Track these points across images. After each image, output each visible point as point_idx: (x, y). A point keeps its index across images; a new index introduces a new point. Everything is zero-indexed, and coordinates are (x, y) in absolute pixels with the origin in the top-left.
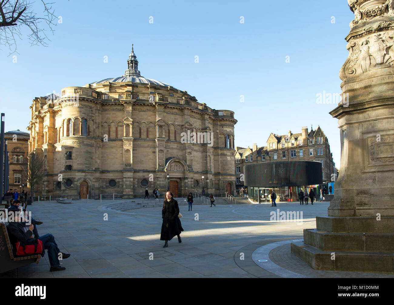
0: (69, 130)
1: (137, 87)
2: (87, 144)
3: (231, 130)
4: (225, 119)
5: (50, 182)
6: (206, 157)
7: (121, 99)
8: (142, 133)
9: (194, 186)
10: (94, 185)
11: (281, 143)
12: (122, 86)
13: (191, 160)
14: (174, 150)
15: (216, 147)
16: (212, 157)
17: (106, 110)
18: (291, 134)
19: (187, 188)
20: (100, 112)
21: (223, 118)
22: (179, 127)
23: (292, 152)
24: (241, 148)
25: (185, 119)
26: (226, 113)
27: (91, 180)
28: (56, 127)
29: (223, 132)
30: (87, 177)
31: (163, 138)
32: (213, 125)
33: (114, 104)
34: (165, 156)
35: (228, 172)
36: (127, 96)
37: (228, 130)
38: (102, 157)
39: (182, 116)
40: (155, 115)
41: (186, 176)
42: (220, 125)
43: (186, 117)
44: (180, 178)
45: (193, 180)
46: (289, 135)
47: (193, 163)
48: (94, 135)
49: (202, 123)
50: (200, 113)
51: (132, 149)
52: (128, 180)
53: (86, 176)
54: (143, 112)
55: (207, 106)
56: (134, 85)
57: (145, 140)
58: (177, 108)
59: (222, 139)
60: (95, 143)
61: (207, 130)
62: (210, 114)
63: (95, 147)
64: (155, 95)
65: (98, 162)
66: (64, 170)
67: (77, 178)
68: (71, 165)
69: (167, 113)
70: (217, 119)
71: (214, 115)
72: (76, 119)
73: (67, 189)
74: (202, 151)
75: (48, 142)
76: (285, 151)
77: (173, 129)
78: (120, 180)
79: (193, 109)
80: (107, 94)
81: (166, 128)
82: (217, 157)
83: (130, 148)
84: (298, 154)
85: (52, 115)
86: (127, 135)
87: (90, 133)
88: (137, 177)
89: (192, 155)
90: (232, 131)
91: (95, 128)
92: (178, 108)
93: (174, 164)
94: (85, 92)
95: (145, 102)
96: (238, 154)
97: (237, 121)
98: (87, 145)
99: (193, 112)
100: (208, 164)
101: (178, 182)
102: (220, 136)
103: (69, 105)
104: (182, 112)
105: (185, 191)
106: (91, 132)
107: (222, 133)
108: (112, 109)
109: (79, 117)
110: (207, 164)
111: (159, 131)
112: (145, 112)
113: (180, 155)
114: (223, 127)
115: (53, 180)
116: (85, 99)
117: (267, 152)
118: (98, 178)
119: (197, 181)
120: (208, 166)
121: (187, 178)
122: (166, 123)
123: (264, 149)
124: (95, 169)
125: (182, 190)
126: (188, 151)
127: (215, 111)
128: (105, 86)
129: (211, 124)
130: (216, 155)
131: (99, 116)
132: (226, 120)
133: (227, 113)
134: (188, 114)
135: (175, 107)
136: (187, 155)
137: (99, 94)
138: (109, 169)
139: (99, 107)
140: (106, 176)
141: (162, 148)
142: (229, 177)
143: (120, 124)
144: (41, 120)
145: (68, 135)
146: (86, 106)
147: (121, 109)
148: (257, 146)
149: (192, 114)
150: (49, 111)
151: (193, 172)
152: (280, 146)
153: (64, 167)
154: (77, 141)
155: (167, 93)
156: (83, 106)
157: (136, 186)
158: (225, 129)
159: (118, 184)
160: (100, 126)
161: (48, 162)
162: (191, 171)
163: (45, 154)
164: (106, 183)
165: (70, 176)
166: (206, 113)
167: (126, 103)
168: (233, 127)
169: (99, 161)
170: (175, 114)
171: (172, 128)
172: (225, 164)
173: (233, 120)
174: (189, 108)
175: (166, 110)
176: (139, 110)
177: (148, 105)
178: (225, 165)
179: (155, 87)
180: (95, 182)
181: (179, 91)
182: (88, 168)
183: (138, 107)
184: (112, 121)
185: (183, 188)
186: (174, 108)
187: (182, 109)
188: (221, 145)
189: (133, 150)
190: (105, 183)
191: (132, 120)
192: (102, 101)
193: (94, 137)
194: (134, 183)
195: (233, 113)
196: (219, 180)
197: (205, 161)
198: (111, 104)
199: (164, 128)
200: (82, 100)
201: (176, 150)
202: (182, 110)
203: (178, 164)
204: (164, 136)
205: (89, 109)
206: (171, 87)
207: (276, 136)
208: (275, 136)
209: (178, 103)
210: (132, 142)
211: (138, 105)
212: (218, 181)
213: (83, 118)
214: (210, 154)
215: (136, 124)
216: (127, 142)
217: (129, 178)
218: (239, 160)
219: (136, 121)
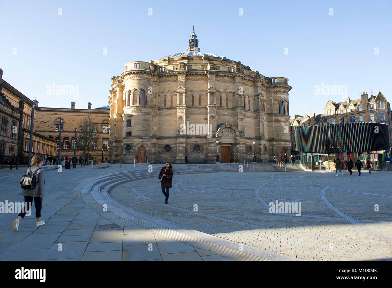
0: (130, 101)
1: (192, 59)
2: (144, 113)
3: (285, 96)
4: (278, 86)
5: (118, 147)
6: (259, 123)
7: (176, 70)
8: (194, 101)
9: (246, 151)
10: (151, 150)
11: (339, 109)
12: (179, 60)
13: (243, 126)
14: (226, 116)
15: (269, 114)
16: (266, 123)
17: (163, 81)
18: (350, 101)
19: (238, 154)
20: (157, 83)
21: (276, 85)
22: (230, 94)
23: (351, 118)
24: (300, 116)
25: (237, 86)
26: (280, 80)
27: (148, 146)
28: (123, 100)
29: (276, 98)
30: (144, 142)
31: (214, 105)
32: (267, 92)
33: (169, 75)
34: (216, 122)
35: (282, 138)
36: (180, 67)
37: (282, 96)
38: (159, 124)
39: (234, 83)
40: (207, 84)
41: (237, 142)
42: (274, 92)
43: (237, 84)
44: (232, 144)
45: (245, 145)
46: (348, 102)
47: (245, 129)
48: (151, 104)
49: (255, 90)
50: (252, 80)
51: (185, 116)
52: (181, 145)
53: (143, 142)
54: (196, 81)
55: (259, 74)
56: (189, 58)
57: (197, 107)
58: (228, 76)
59: (276, 105)
60: (152, 112)
61: (259, 97)
62: (262, 81)
63: (152, 115)
64: (207, 65)
65: (155, 129)
66: (125, 136)
67: (135, 144)
68: (130, 132)
69: (219, 81)
70: (270, 86)
71: (267, 83)
72: (135, 90)
73: (127, 154)
74: (255, 117)
75: (117, 112)
76: (344, 117)
77: (226, 96)
78: (174, 146)
79: (244, 77)
80: (164, 66)
81: (218, 96)
82: (270, 123)
83: (183, 115)
84: (358, 120)
85: (121, 89)
86: (181, 103)
87: (148, 103)
88: (190, 143)
89: (244, 121)
90: (286, 97)
91: (152, 98)
92: (230, 76)
93: (225, 130)
94: (143, 66)
95: (197, 72)
96: (296, 121)
97: (291, 87)
98: (145, 113)
99: (244, 79)
100: (261, 130)
101: (230, 148)
102: (274, 102)
103: (129, 78)
104: (234, 79)
105: (237, 156)
106: (148, 102)
107: (276, 99)
108: (168, 80)
109: (137, 89)
110: (260, 130)
111: (210, 98)
112: (197, 81)
113: (232, 121)
114: (276, 94)
115: (120, 145)
116: (143, 72)
117: (325, 119)
118: (154, 144)
119: (250, 146)
120: (261, 131)
121: (239, 144)
122: (218, 91)
123: (322, 116)
124: (152, 135)
125: (233, 155)
126: (240, 117)
127: (268, 79)
128: (164, 61)
129: (264, 91)
130: (270, 121)
131: (156, 87)
132: (280, 87)
133: (281, 80)
134: (240, 82)
135: (227, 75)
136: (238, 121)
137: (157, 67)
138: (165, 136)
139: (156, 78)
140: (162, 142)
141: (214, 115)
142: (283, 143)
143: (175, 93)
144: (115, 94)
145: (129, 105)
146: (144, 78)
147: (176, 79)
148: (314, 113)
149: (244, 82)
150: (118, 86)
151: (245, 137)
152: (338, 112)
153: (125, 134)
154: (136, 109)
155: (221, 63)
156: (141, 78)
157: (189, 151)
158: (279, 95)
159: (172, 149)
160: (157, 96)
161: (116, 130)
162: (243, 136)
163: (115, 123)
164: (162, 149)
165: (130, 141)
166: (258, 80)
167: (179, 73)
168: (288, 93)
169: (155, 128)
170: (227, 82)
171: (224, 96)
172: (280, 129)
173: (286, 86)
174: (241, 76)
175: (219, 78)
176: (191, 79)
177: (200, 74)
178: (279, 131)
179: (209, 59)
180: (152, 147)
181: (233, 62)
182: (145, 135)
183: (191, 77)
184: (167, 91)
185: (234, 154)
186: (225, 76)
187: (234, 77)
188: (275, 110)
189: (186, 117)
190: (161, 149)
191: (185, 89)
192: (158, 73)
193: (151, 106)
194: (186, 148)
195: (287, 80)
196: (273, 146)
197: (258, 127)
198: (166, 75)
199: (215, 95)
200: (141, 72)
201: (228, 116)
202: (233, 78)
203: (230, 130)
204: (215, 103)
205: (147, 81)
206: (224, 58)
207: (334, 103)
208: (333, 103)
209: (230, 72)
210: (185, 109)
211: (191, 74)
212: (272, 146)
213: (141, 89)
214: (262, 120)
215: (189, 93)
216: (180, 109)
217: (181, 143)
218: (297, 127)
219: (190, 90)
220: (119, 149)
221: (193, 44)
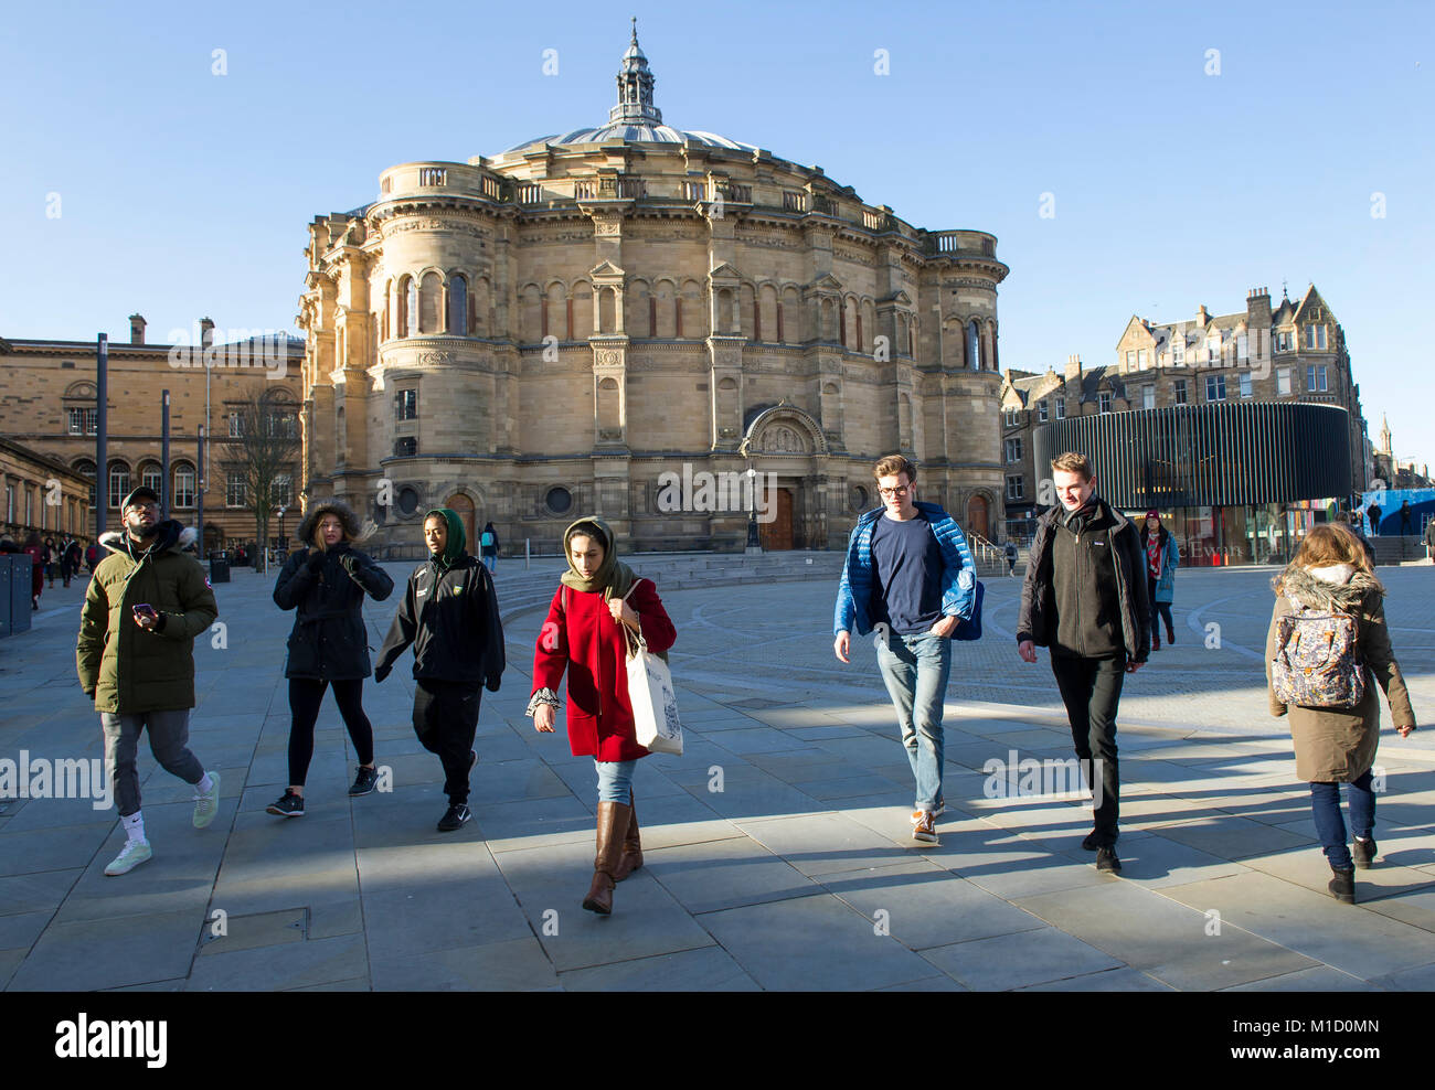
0: (406, 316)
1: (643, 156)
2: (467, 363)
3: (985, 301)
4: (962, 263)
5: (357, 498)
6: (895, 403)
7: (584, 200)
8: (658, 320)
9: (851, 507)
10: (495, 506)
11: (1170, 350)
12: (590, 156)
13: (840, 414)
14: (777, 377)
15: (928, 367)
16: (917, 402)
17: (533, 241)
18: (1208, 319)
19: (823, 516)
20: (512, 248)
21: (954, 261)
22: (791, 295)
23: (1210, 381)
24: (1025, 374)
25: (815, 262)
26: (966, 243)
27: (483, 491)
28: (371, 312)
29: (955, 309)
30: (469, 477)
31: (735, 334)
32: (920, 286)
33: (558, 216)
34: (741, 402)
35: (974, 455)
36: (602, 188)
37: (976, 301)
38: (522, 408)
39: (804, 252)
40: (706, 253)
41: (819, 473)
42: (945, 286)
43: (817, 255)
44: (798, 480)
45: (845, 485)
46: (1201, 321)
47: (846, 423)
48: (490, 329)
49: (878, 278)
50: (870, 240)
51: (623, 377)
52: (612, 486)
53: (466, 475)
54: (662, 242)
55: (893, 217)
56: (631, 152)
57: (669, 343)
58: (783, 225)
59: (952, 336)
60: (495, 358)
61: (896, 304)
62: (907, 246)
63: (496, 373)
64: (703, 181)
65: (508, 427)
66: (392, 455)
67: (434, 483)
68: (412, 439)
69: (749, 244)
70: (932, 265)
71: (921, 251)
72: (429, 274)
73: (404, 523)
74: (879, 380)
75: (348, 360)
76: (1184, 378)
77: (773, 302)
78: (585, 489)
79: (843, 228)
80: (535, 183)
81: (747, 299)
82: (933, 403)
83: (617, 371)
84: (1236, 390)
85: (360, 268)
86: (607, 325)
87: (479, 325)
88: (644, 477)
89: (841, 395)
90: (990, 307)
91: (494, 306)
92: (788, 223)
93: (774, 428)
94: (457, 180)
95: (668, 206)
96: (1012, 394)
97: (1007, 270)
98: (469, 366)
99: (842, 237)
100: (901, 427)
101: (791, 495)
102: (945, 325)
103: (404, 227)
104: (804, 237)
105: (817, 525)
106: (479, 320)
107: (953, 313)
108: (553, 237)
109: (437, 270)
110: (897, 426)
111: (718, 310)
112: (668, 242)
113: (798, 397)
114: (954, 293)
115: (366, 490)
116: (457, 205)
117: (1118, 384)
118: (509, 482)
119: (860, 488)
120: (902, 432)
121: (824, 480)
122: (746, 281)
123: (1106, 374)
124: (498, 449)
125: (804, 522)
126: (826, 379)
127: (924, 235)
128: (531, 158)
129: (911, 282)
130: (931, 394)
131: (507, 262)
132: (968, 266)
133: (970, 239)
134: (827, 247)
135: (778, 222)
136: (821, 394)
137: (509, 186)
138: (546, 452)
139: (507, 229)
140: (539, 476)
141: (732, 372)
142: (978, 475)
143: (582, 289)
144: (330, 289)
145: (403, 333)
146: (462, 229)
147: (584, 235)
148: (1080, 364)
149: (840, 246)
150: (348, 256)
151: (847, 455)
152: (1167, 361)
153: (392, 446)
154: (433, 351)
155: (750, 174)
156: (451, 227)
157: (641, 508)
158: (963, 298)
159: (577, 503)
160: (513, 298)
161: (347, 431)
162: (838, 452)
163: (339, 403)
164: (537, 501)
165: (412, 475)
166: (892, 242)
167: (598, 212)
168: (994, 291)
169: (509, 423)
170: (778, 248)
171: (767, 299)
172: (963, 425)
173: (991, 266)
174: (830, 224)
175: (747, 233)
176: (646, 235)
177: (678, 217)
178: (963, 431)
179: (708, 156)
180: (500, 495)
181: (794, 168)
182: (473, 448)
183: (643, 226)
184: (553, 280)
185: (808, 517)
186: (773, 224)
187: (803, 228)
188: (950, 355)
189: (629, 381)
190: (532, 501)
191: (623, 273)
192: (517, 210)
193: (491, 338)
194: (630, 498)
195: (991, 242)
196: (943, 485)
197: (892, 418)
198: (548, 217)
199: (736, 297)
200: (448, 205)
201: (783, 378)
202: (802, 230)
203: (791, 429)
204: (737, 328)
205: (472, 238)
206: (762, 152)
207: (1150, 326)
208: (1147, 328)
209: (788, 208)
210: (623, 351)
211: (643, 216)
212: (940, 487)
213: (451, 270)
214: (906, 391)
215: (638, 287)
216: (606, 351)
217: (613, 480)
218: (1017, 415)
219: (639, 277)
220: (359, 503)
221: (634, 92)
